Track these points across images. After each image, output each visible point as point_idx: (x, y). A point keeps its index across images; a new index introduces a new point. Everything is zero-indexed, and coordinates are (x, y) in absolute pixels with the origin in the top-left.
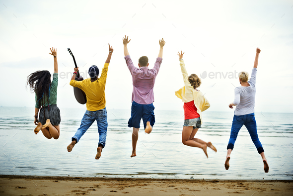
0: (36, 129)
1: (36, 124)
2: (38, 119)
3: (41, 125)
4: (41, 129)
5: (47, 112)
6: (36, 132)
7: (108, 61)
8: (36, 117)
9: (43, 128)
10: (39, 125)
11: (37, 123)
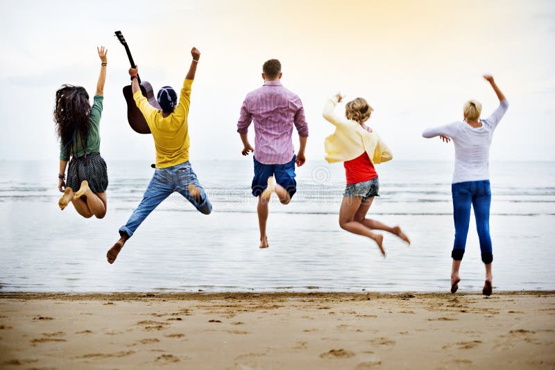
0: (61, 200)
1: (61, 191)
2: (65, 181)
3: (71, 192)
4: (72, 200)
5: (82, 168)
6: (62, 205)
7: (191, 76)
8: (62, 177)
9: (75, 197)
10: (67, 193)
11: (63, 188)
